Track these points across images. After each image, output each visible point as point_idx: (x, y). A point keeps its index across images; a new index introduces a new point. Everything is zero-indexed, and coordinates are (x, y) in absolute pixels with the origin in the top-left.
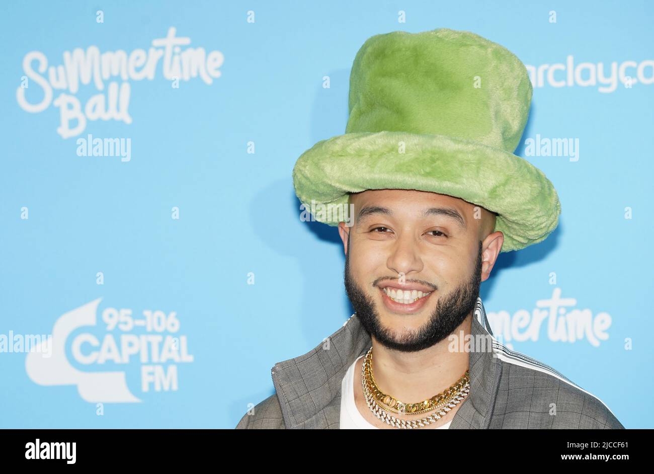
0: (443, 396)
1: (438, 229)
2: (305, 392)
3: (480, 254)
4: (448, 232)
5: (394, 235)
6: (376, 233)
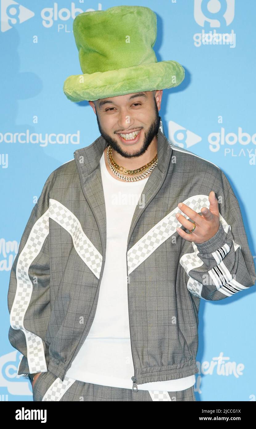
0: (147, 166)
1: (136, 103)
2: (88, 163)
3: (155, 99)
4: (141, 103)
5: (117, 110)
6: (109, 111)
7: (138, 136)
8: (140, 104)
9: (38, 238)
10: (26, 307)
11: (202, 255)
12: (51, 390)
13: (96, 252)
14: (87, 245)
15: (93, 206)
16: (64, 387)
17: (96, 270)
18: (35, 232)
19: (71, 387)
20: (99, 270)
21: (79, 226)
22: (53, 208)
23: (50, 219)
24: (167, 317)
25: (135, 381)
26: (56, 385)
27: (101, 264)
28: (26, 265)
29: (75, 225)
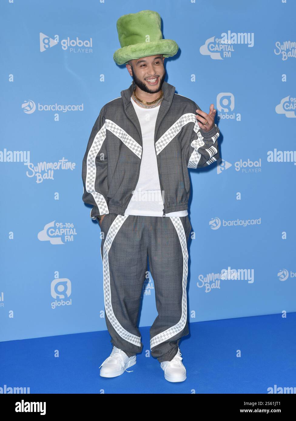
0: (157, 100)
1: (157, 62)
5: (147, 66)
6: (142, 67)
7: (157, 81)
8: (159, 63)
9: (99, 141)
10: (94, 180)
11: (205, 139)
12: (115, 222)
13: (138, 145)
14: (132, 141)
15: (132, 121)
16: (123, 219)
17: (138, 154)
18: (97, 138)
19: (127, 219)
20: (140, 154)
21: (125, 132)
22: (108, 124)
23: (107, 130)
24: (179, 176)
25: (165, 212)
26: (118, 219)
27: (141, 150)
28: (94, 157)
29: (121, 132)
